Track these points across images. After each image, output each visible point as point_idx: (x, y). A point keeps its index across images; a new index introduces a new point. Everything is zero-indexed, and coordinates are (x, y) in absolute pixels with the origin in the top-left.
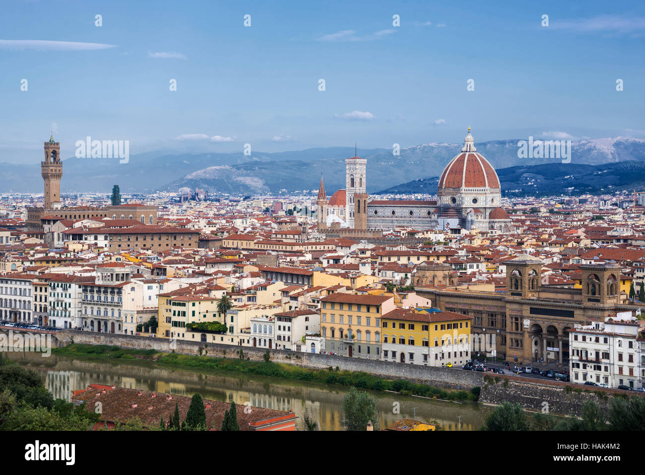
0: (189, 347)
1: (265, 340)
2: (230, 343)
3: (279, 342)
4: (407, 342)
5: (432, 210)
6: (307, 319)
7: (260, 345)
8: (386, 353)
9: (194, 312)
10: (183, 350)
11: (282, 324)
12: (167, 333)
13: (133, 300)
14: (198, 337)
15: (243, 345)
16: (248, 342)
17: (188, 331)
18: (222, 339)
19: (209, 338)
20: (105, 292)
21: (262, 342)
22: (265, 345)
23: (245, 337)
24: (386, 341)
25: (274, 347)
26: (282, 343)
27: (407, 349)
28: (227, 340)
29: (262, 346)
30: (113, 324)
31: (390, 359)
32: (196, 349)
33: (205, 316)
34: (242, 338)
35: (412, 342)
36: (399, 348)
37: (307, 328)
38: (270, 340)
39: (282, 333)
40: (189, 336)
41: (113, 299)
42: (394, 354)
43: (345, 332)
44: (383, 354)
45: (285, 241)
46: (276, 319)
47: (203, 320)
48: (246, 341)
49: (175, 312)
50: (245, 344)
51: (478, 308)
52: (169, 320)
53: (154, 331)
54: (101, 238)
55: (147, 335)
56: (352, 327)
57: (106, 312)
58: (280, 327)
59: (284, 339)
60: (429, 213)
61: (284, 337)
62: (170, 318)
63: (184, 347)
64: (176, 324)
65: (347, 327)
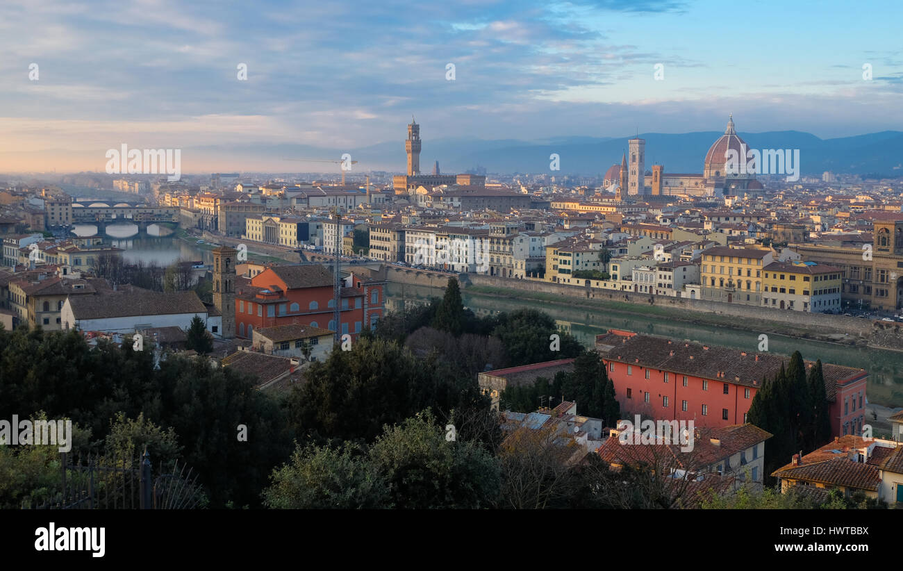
0: (577, 291)
1: (646, 287)
2: (612, 288)
3: (659, 289)
4: (787, 291)
5: (700, 181)
6: (685, 269)
7: (641, 291)
8: (766, 300)
9: (578, 261)
10: (572, 293)
11: (663, 273)
12: (554, 278)
13: (522, 250)
14: (582, 282)
15: (625, 290)
16: (630, 288)
17: (573, 277)
18: (605, 285)
19: (593, 283)
20: (498, 243)
21: (643, 289)
22: (646, 291)
23: (627, 283)
24: (766, 289)
25: (654, 293)
26: (663, 289)
27: (787, 298)
28: (610, 285)
29: (643, 291)
30: (504, 269)
31: (770, 305)
32: (583, 293)
33: (586, 265)
34: (623, 284)
35: (792, 291)
36: (779, 296)
37: (684, 277)
38: (651, 287)
39: (663, 281)
40: (574, 282)
41: (504, 248)
42: (774, 301)
43: (726, 281)
44: (763, 301)
45: (601, 203)
46: (657, 268)
47: (585, 268)
48: (628, 287)
49: (561, 261)
50: (627, 290)
51: (841, 262)
52: (555, 267)
53: (542, 276)
54: (456, 199)
55: (535, 279)
56: (733, 277)
57: (498, 260)
58: (661, 276)
59: (665, 287)
60: (696, 184)
61: (665, 285)
62: (557, 266)
63: (573, 290)
64: (562, 271)
65: (728, 277)
